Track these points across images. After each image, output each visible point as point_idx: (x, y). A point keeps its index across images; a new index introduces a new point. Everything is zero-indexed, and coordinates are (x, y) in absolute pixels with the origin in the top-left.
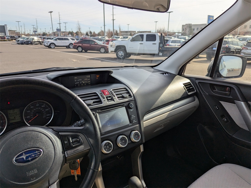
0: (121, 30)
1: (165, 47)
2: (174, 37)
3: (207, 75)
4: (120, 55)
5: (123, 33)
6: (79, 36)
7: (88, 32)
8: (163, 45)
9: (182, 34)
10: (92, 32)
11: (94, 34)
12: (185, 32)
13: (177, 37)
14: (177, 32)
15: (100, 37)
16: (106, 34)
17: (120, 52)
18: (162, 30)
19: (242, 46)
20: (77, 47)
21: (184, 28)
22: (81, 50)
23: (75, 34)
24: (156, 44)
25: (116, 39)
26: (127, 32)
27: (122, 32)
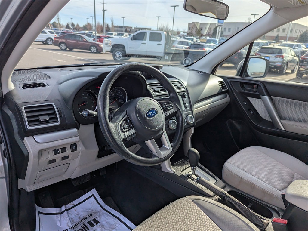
0: (114, 25)
1: (172, 48)
2: (179, 37)
3: (237, 75)
4: (117, 56)
5: (116, 29)
6: (57, 28)
7: (69, 24)
8: (169, 45)
9: (188, 34)
10: (75, 24)
11: (78, 27)
12: (192, 32)
13: (182, 37)
14: (182, 31)
15: (87, 32)
16: (94, 28)
17: (118, 53)
18: (166, 27)
19: (255, 52)
20: (59, 43)
21: (191, 27)
22: (65, 47)
23: (51, 26)
24: (161, 45)
25: (109, 36)
26: (121, 27)
27: (115, 27)
